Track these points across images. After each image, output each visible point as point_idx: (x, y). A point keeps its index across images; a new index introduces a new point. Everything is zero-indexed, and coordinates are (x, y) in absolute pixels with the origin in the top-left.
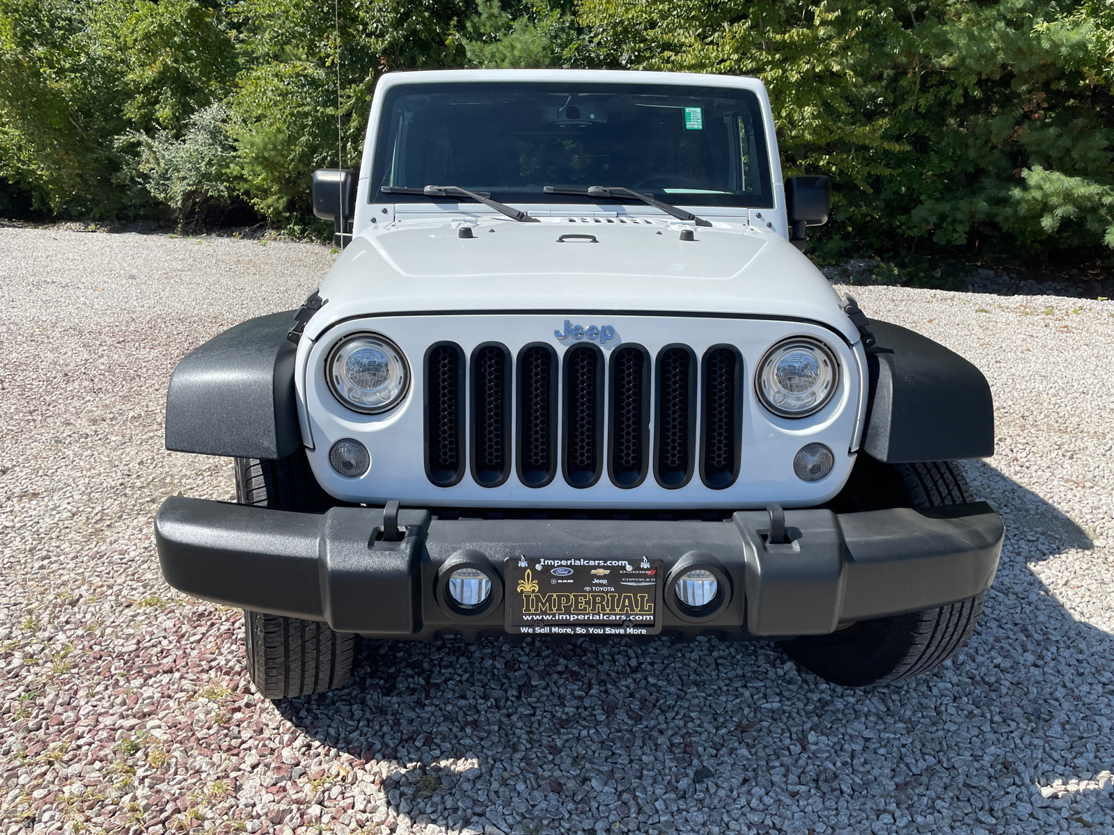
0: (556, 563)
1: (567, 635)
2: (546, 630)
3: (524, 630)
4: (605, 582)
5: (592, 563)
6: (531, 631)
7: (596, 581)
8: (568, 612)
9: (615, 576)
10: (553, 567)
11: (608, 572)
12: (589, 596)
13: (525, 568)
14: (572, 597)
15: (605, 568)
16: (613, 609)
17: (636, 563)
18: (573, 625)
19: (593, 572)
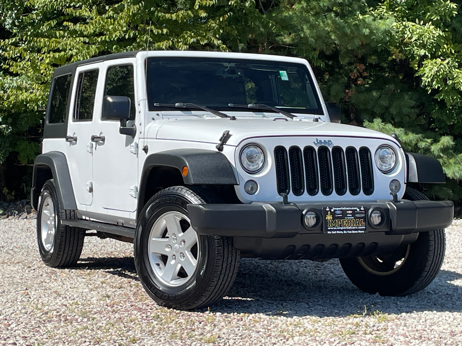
0: (337, 209)
1: (341, 234)
2: (335, 232)
3: (329, 232)
4: (351, 215)
5: (348, 209)
6: (331, 233)
7: (348, 215)
8: (341, 226)
9: (354, 213)
10: (336, 210)
11: (352, 212)
12: (347, 220)
13: (328, 211)
14: (341, 221)
15: (351, 210)
16: (353, 225)
17: (360, 208)
18: (343, 230)
19: (347, 212)
